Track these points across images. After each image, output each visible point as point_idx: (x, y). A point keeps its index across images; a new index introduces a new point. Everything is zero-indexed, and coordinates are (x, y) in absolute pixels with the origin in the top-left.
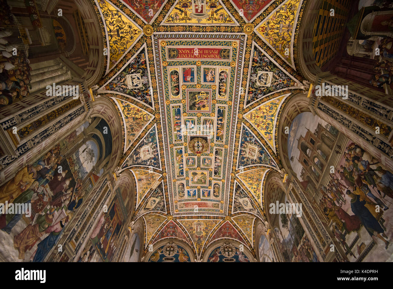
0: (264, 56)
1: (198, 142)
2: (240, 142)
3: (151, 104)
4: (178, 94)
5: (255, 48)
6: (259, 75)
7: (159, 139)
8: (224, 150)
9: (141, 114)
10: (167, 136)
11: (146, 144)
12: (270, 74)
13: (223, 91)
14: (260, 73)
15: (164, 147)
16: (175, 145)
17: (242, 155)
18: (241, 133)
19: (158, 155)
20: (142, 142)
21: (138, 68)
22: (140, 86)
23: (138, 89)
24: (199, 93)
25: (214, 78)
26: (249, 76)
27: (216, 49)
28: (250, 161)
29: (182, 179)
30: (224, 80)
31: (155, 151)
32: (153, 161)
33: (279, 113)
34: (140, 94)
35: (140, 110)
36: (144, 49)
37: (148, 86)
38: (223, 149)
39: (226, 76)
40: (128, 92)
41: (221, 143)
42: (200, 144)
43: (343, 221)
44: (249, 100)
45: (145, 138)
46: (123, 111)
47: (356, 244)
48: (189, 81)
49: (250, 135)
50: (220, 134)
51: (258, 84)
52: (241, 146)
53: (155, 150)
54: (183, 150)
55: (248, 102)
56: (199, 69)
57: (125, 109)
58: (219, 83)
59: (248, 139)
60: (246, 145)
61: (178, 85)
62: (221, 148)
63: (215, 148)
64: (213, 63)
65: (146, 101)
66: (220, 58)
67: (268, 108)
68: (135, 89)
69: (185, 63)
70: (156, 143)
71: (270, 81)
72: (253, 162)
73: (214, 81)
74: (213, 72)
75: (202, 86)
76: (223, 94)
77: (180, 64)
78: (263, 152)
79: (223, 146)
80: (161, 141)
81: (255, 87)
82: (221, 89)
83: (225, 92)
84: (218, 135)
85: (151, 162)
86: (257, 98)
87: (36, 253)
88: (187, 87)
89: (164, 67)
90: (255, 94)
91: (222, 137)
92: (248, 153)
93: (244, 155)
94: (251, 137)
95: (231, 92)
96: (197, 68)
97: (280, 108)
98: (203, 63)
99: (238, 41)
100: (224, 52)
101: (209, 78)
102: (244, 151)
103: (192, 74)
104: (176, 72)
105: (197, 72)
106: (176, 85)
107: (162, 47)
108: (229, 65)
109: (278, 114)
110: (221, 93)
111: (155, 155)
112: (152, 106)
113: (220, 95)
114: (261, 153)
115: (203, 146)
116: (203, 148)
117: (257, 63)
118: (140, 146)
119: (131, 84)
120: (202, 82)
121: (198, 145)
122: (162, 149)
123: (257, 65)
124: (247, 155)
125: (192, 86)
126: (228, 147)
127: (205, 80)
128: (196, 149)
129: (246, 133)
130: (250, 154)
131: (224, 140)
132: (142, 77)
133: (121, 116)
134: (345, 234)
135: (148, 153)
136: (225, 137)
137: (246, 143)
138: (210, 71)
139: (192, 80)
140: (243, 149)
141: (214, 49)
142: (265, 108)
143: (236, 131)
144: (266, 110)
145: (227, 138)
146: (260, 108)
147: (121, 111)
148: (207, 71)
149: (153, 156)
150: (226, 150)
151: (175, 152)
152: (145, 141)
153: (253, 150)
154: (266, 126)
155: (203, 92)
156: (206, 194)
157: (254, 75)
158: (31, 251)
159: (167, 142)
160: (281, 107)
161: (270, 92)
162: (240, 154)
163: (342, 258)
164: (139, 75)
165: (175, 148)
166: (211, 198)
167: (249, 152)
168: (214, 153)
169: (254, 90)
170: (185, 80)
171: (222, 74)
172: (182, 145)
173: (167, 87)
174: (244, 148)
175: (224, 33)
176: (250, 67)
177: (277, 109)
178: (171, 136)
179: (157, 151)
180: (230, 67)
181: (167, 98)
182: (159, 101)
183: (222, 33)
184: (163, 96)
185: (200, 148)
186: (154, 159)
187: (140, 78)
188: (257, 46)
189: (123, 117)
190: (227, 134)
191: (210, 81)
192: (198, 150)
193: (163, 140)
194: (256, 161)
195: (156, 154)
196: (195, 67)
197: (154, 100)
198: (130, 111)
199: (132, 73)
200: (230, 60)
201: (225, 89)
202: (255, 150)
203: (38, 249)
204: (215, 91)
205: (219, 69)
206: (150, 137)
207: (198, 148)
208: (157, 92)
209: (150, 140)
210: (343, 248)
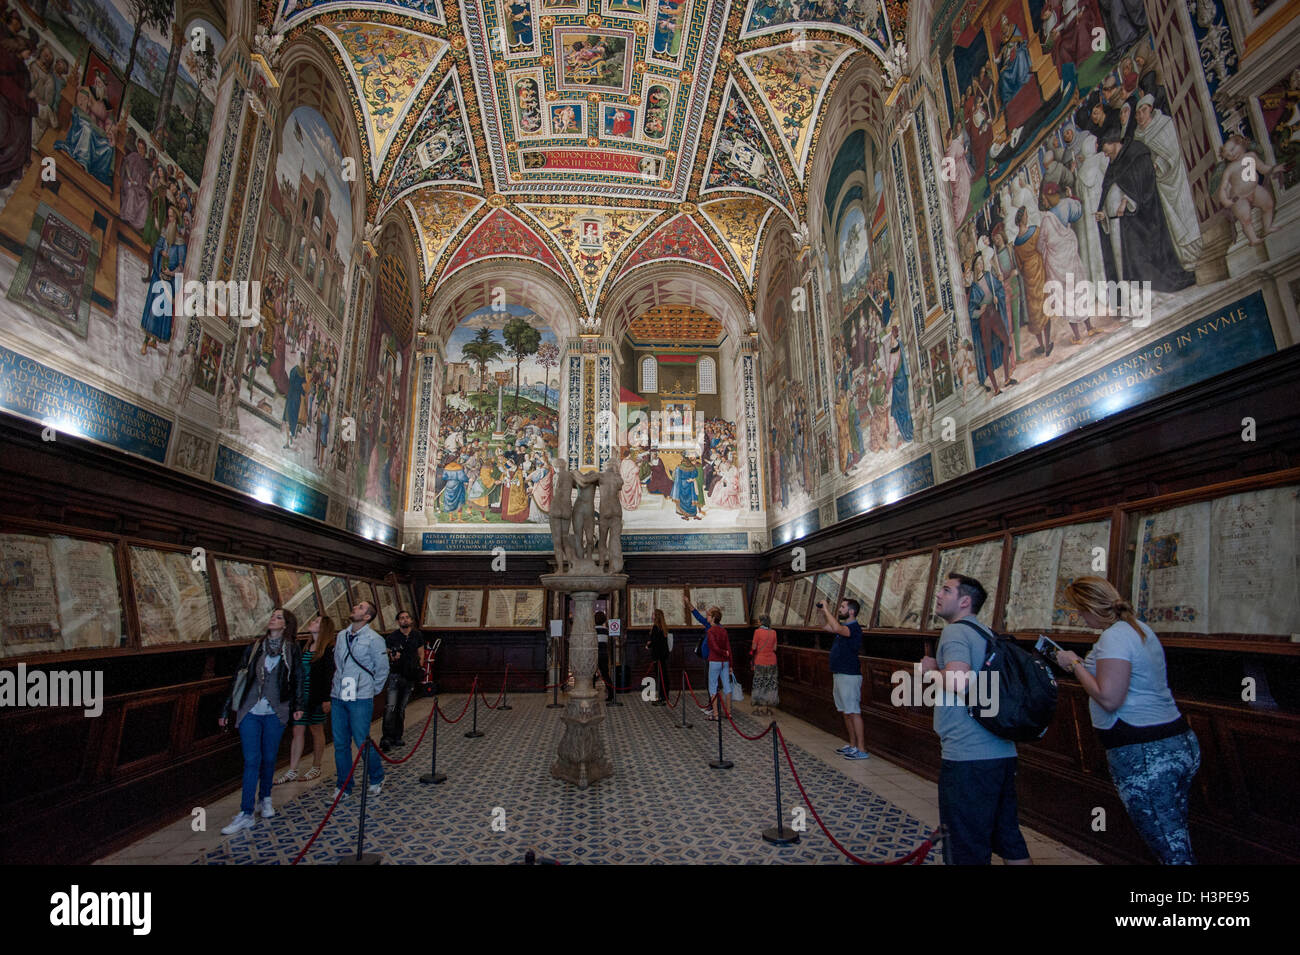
0: (452, 178)
3: (734, 93)
4: (653, 90)
5: (473, 180)
6: (449, 148)
9: (770, 82)
12: (426, 163)
13: (524, 92)
14: (448, 152)
21: (730, 170)
22: (740, 143)
23: (747, 142)
24: (594, 81)
25: (554, 115)
26: (469, 135)
27: (555, 166)
30: (525, 114)
33: (353, 87)
34: (748, 131)
35: (768, 95)
36: (706, 188)
37: (724, 133)
39: (525, 123)
40: (769, 157)
44: (450, 92)
46: (810, 113)
48: (620, 110)
51: (443, 134)
55: (449, 85)
56: (594, 130)
57: (802, 118)
58: (538, 107)
61: (648, 107)
64: (558, 142)
65: (741, 107)
66: (544, 153)
67: (392, 92)
68: (753, 146)
69: (627, 146)
71: (421, 156)
73: (554, 108)
74: (556, 126)
75: (585, 96)
76: (525, 85)
77: (637, 147)
81: (447, 125)
82: (532, 95)
83: (519, 91)
86: (432, 106)
88: (625, 100)
89: (675, 150)
90: (439, 112)
95: (503, 92)
96: (597, 134)
97: (358, 102)
98: (584, 143)
99: (511, 181)
100: (536, 163)
101: (566, 116)
103: (610, 123)
104: (650, 133)
105: (597, 125)
106: (654, 110)
107: (670, 180)
108: (520, 143)
109: (352, 83)
110: (530, 85)
112: (733, 86)
113: (531, 81)
117: (461, 164)
119: (756, 159)
120: (584, 104)
123: (458, 161)
125: (611, 98)
127: (577, 109)
132: (730, 155)
133: (823, 103)
138: (565, 128)
139: (611, 112)
141: (560, 166)
142: (400, 89)
144: (391, 84)
146: (413, 85)
147: (815, 116)
148: (574, 128)
155: (583, 84)
157: (457, 143)
160: (360, 108)
161: (412, 142)
164: (734, 160)
169: (447, 118)
170: (630, 115)
171: (534, 125)
173: (680, 112)
175: (541, 193)
176: (473, 152)
177: (366, 96)
180: (518, 140)
181: (684, 89)
182: (708, 89)
183: (546, 193)
184: (696, 95)
187: (733, 155)
188: (472, 184)
189: (820, 97)
191: (563, 107)
196: (602, 136)
197: (721, 97)
198: (793, 104)
199: (743, 171)
200: (520, 152)
201: (521, 98)
204: (548, 89)
205: (546, 133)
208: (707, 111)
210: (246, 364)
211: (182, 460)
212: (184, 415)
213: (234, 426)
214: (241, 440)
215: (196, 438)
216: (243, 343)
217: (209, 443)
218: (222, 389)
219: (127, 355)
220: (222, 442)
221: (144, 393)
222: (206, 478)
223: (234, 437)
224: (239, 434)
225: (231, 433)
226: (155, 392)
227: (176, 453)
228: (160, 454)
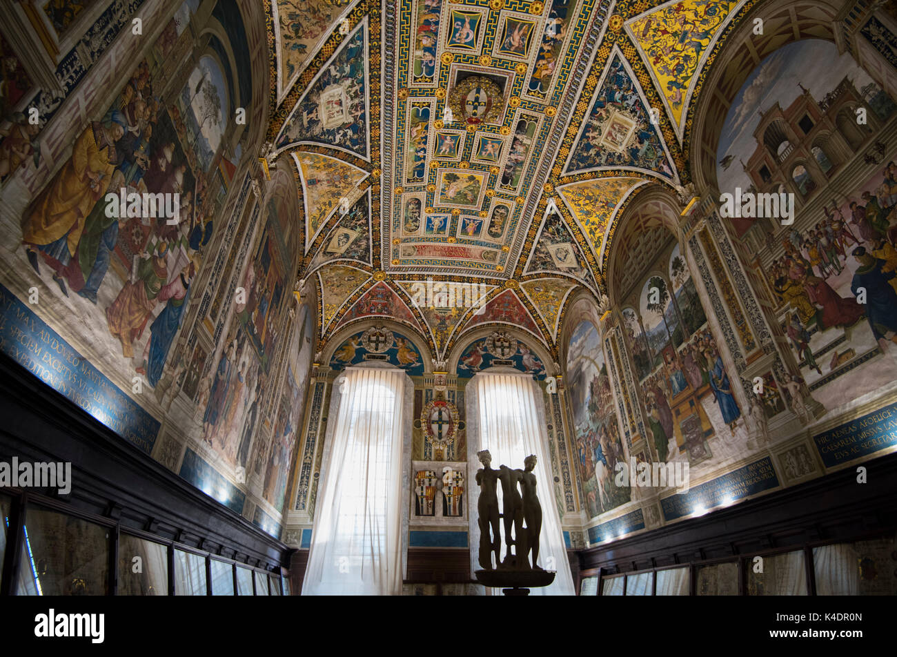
1: (478, 92)
2: (592, 103)
7: (371, 70)
8: (541, 121)
10: (393, 64)
11: (336, 81)
15: (382, 97)
16: (414, 93)
17: (588, 137)
18: (604, 75)
19: (363, 117)
20: (325, 73)
28: (604, 158)
29: (418, 189)
31: (357, 106)
32: (350, 133)
33: (727, 29)
38: (542, 117)
41: (539, 101)
42: (483, 96)
43: (819, 307)
45: (333, 63)
47: (834, 350)
49: (625, 86)
50: (544, 73)
52: (594, 112)
53: (356, 101)
54: (433, 110)
59: (618, 96)
60: (607, 111)
62: (535, 114)
63: (520, 111)
70: (362, 81)
72: (610, 160)
78: (648, 137)
79: (541, 108)
80: (375, 78)
84: (537, 75)
85: (345, 135)
87: (152, 345)
91: (548, 83)
92: (605, 133)
93: (594, 138)
94: (628, 90)
97: (736, 16)
102: (595, 129)
109: (723, 33)
111: (355, 118)
114: (641, 137)
115: (489, 105)
116: (487, 110)
118: (320, 87)
121: (477, 99)
122: (375, 102)
124: (601, 141)
126: (556, 113)
128: (469, 109)
129: (617, 78)
130: (610, 139)
131: (550, 92)
134: (814, 331)
135: (338, 108)
136: (554, 83)
137: (609, 106)
140: (595, 123)
142: (693, 7)
143: (592, 69)
144: (696, 15)
145: (560, 85)
146: (680, 6)
149: (351, 120)
150: (548, 120)
151: (409, 111)
152: (333, 73)
153: (622, 129)
154: (678, 64)
156: (470, 228)
158: (141, 341)
159: (393, 81)
162: (583, 136)
163: (787, 372)
165: (410, 100)
166: (482, 239)
167: (610, 134)
168: (514, 125)
172: (433, 95)
174: (600, 119)
177: (725, 16)
178: (404, 65)
179: (363, 107)
185: (481, 110)
186: (354, 127)
190: (564, 75)
192: (475, 114)
193: (383, 72)
194: (620, 157)
195: (359, 113)
202: (627, 130)
203: (153, 337)
206: (347, 61)
207: (475, 108)
209: (347, 69)
210: (796, 356)
211: (790, 473)
212: (773, 444)
213: (819, 410)
214: (833, 414)
215: (791, 451)
216: (783, 345)
217: (804, 445)
218: (789, 398)
219: (728, 445)
220: (815, 433)
221: (745, 455)
222: (817, 474)
223: (823, 419)
224: (827, 412)
225: (818, 419)
226: (749, 449)
227: (783, 473)
228: (774, 481)
